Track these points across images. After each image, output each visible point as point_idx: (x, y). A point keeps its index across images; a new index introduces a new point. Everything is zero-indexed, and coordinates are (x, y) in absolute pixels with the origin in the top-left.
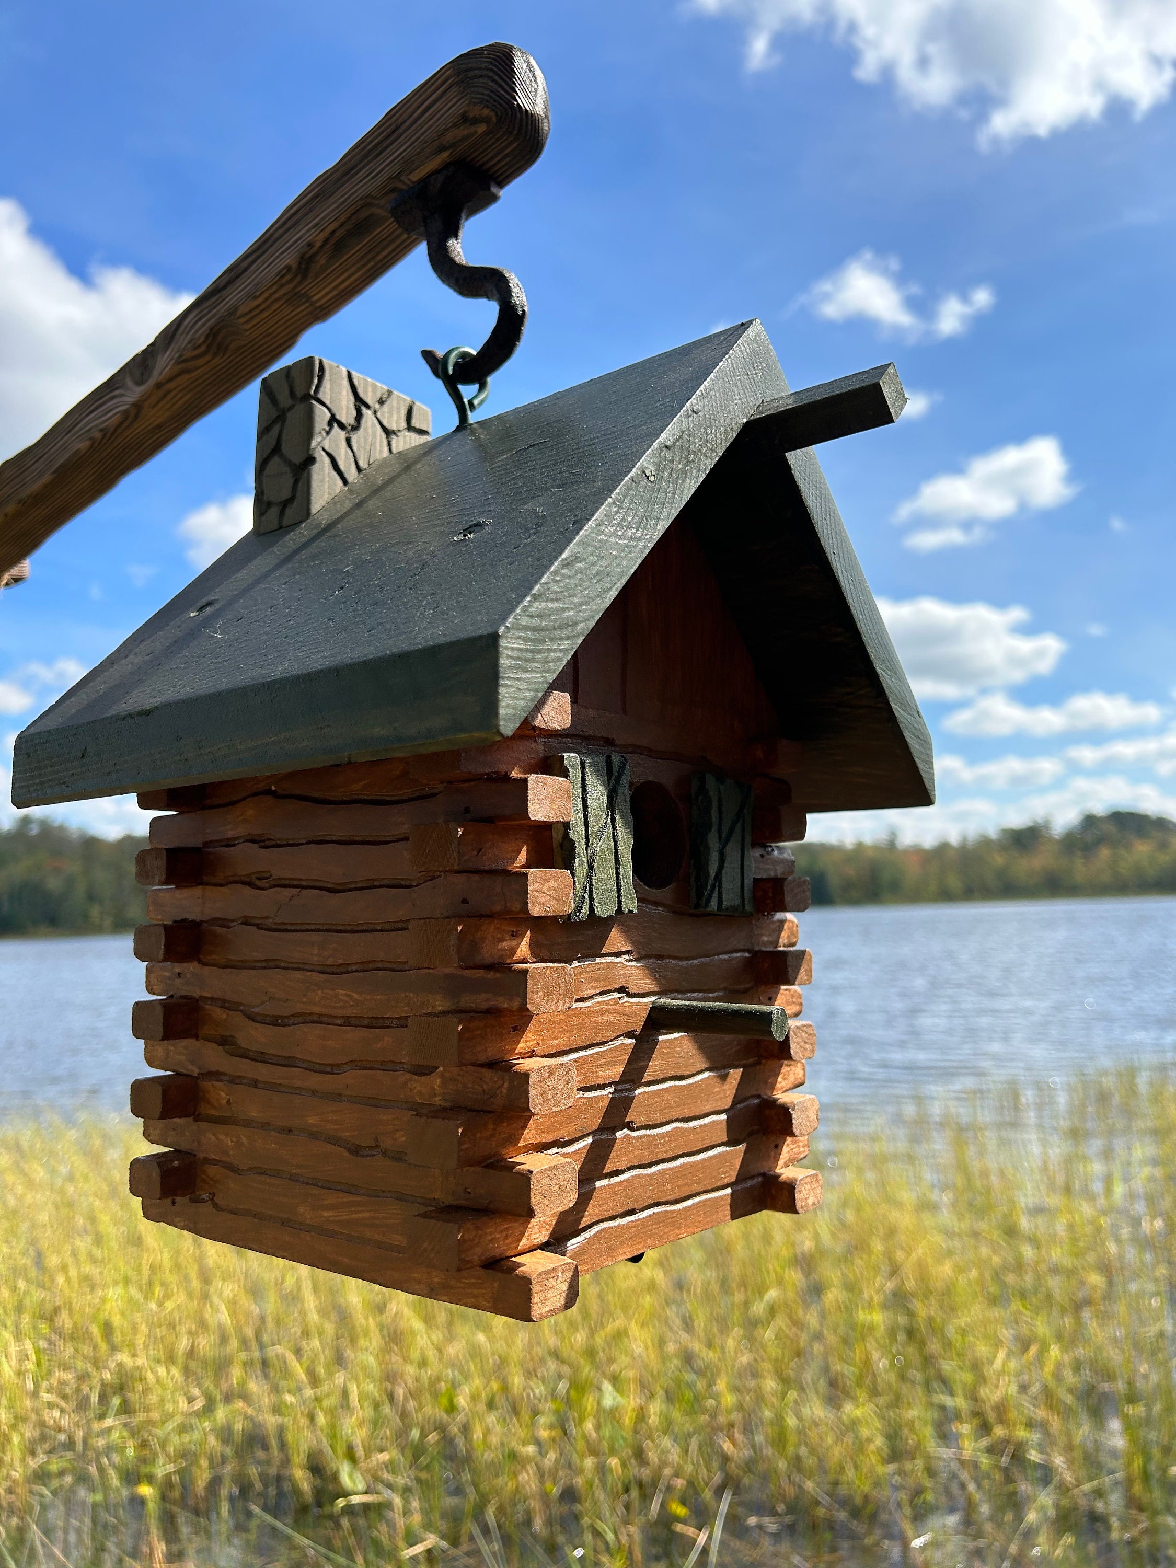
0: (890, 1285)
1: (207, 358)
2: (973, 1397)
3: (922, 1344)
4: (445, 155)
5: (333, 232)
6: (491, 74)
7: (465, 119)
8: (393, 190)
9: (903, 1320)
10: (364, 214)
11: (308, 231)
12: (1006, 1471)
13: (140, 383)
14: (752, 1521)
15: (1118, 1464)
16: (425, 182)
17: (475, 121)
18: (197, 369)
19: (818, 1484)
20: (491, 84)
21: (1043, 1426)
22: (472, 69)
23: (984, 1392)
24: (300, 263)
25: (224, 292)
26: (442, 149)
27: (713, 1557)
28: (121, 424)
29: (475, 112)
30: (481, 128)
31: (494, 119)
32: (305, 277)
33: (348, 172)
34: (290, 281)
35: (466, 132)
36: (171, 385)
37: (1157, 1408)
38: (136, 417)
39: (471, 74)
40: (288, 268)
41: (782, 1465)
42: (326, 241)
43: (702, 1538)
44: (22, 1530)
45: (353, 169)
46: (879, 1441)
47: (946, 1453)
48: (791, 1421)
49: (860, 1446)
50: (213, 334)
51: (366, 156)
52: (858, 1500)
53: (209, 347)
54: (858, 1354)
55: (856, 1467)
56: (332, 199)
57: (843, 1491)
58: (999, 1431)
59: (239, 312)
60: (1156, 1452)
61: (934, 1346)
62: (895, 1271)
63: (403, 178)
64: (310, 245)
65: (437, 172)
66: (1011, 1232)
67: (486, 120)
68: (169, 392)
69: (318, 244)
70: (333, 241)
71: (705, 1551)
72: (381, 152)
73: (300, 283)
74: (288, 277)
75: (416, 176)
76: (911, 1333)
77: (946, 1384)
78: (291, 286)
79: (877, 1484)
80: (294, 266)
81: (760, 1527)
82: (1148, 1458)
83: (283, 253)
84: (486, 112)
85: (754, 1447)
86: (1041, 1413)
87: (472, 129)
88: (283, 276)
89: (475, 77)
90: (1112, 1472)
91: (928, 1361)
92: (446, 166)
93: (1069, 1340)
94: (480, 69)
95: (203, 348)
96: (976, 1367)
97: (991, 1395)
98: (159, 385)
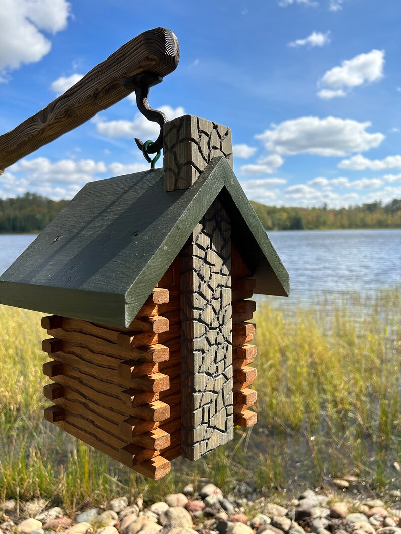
0: (309, 360)
1: (65, 118)
2: (334, 396)
3: (319, 378)
4: (141, 69)
5: (105, 87)
6: (157, 42)
7: (148, 58)
8: (124, 77)
9: (313, 371)
10: (115, 83)
11: (96, 84)
12: (341, 419)
13: (44, 122)
14: (260, 430)
15: (378, 418)
16: (135, 76)
17: (151, 60)
18: (62, 121)
19: (282, 420)
20: (156, 46)
21: (354, 406)
22: (150, 39)
23: (337, 394)
24: (94, 95)
25: (70, 98)
26: (140, 67)
27: (248, 440)
28: (38, 134)
29: (151, 56)
30: (154, 63)
31: (158, 60)
32: (96, 99)
33: (109, 66)
34: (91, 100)
35: (148, 63)
36: (54, 125)
37: (392, 402)
38: (43, 133)
39: (150, 41)
40: (90, 96)
41: (271, 414)
42: (102, 89)
43: (244, 435)
44: (37, 424)
45: (111, 65)
46: (302, 408)
47: (323, 413)
48: (274, 402)
49: (296, 409)
50: (66, 111)
51: (114, 62)
52: (294, 425)
53: (66, 115)
54: (298, 381)
55: (294, 416)
56: (104, 75)
57: (289, 422)
58: (340, 407)
59: (75, 107)
60: (390, 416)
61: (322, 379)
62: (311, 355)
63: (127, 74)
64: (97, 89)
65: (139, 74)
66: (351, 344)
67: (155, 60)
68: (53, 127)
69: (100, 90)
70: (105, 89)
71: (245, 438)
72: (120, 62)
73: (94, 101)
74: (90, 99)
75: (132, 74)
76: (315, 375)
77: (324, 391)
78: (91, 101)
79: (300, 420)
80: (92, 95)
81: (263, 432)
82: (387, 417)
83: (88, 89)
84: (155, 57)
85: (262, 408)
86: (354, 401)
87: (151, 62)
88: (88, 98)
89: (151, 43)
90: (375, 421)
91: (320, 383)
92: (142, 73)
93: (366, 379)
94: (153, 39)
95: (63, 116)
96: (335, 387)
97: (339, 395)
98: (49, 125)
